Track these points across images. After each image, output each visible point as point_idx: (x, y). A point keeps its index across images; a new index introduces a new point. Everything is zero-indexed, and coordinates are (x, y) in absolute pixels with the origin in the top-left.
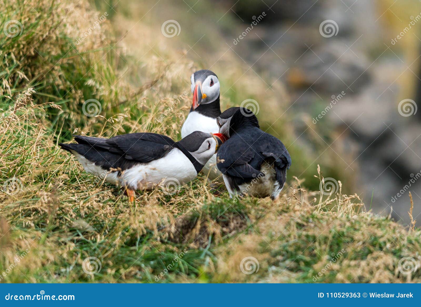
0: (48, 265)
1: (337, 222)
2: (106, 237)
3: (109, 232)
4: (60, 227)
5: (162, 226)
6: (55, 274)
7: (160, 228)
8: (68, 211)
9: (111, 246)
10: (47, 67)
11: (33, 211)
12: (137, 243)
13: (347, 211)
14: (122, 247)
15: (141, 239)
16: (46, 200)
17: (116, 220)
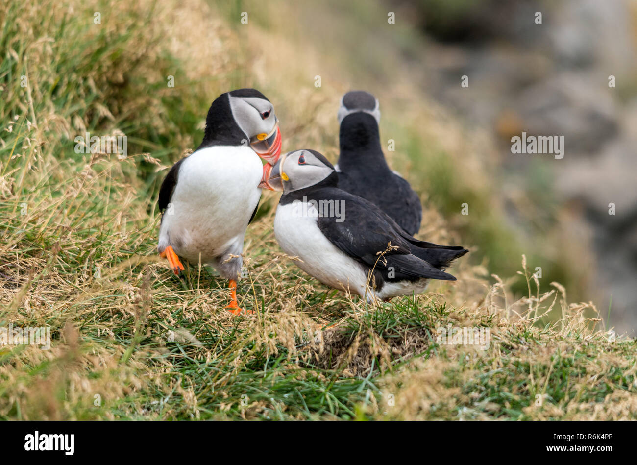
0: (133, 394)
1: (562, 345)
2: (219, 355)
3: (224, 348)
4: (152, 339)
5: (302, 341)
6: (143, 407)
7: (299, 344)
8: (165, 315)
9: (226, 369)
10: (141, 101)
11: (114, 313)
12: (266, 365)
13: (577, 329)
14: (243, 370)
15: (270, 360)
16: (133, 298)
17: (235, 331)
